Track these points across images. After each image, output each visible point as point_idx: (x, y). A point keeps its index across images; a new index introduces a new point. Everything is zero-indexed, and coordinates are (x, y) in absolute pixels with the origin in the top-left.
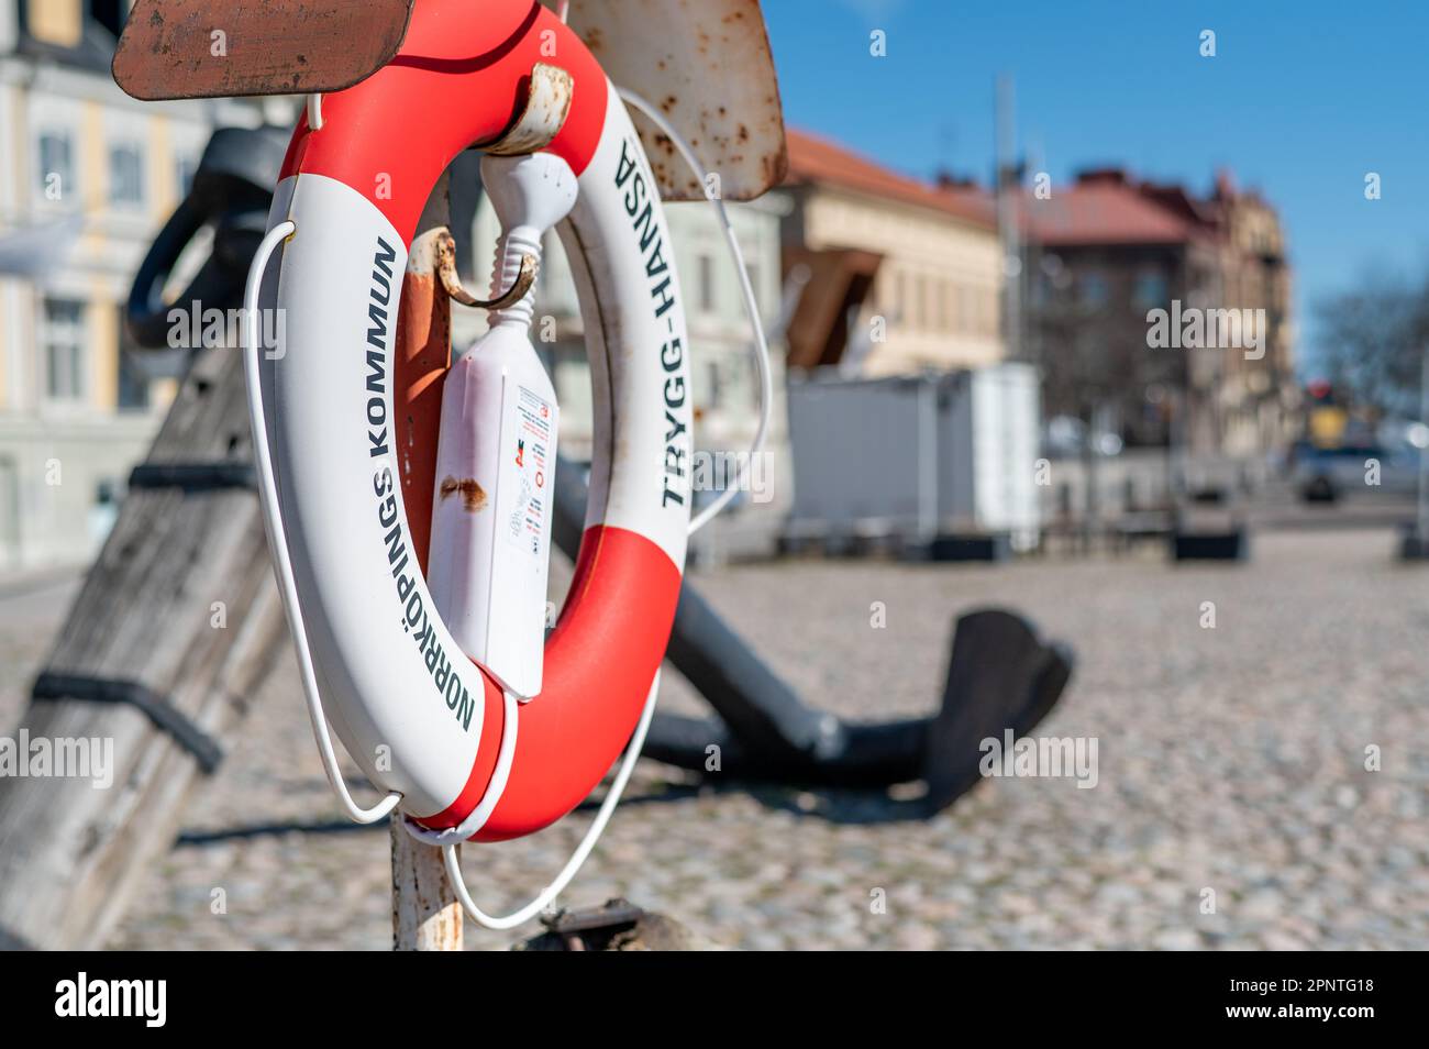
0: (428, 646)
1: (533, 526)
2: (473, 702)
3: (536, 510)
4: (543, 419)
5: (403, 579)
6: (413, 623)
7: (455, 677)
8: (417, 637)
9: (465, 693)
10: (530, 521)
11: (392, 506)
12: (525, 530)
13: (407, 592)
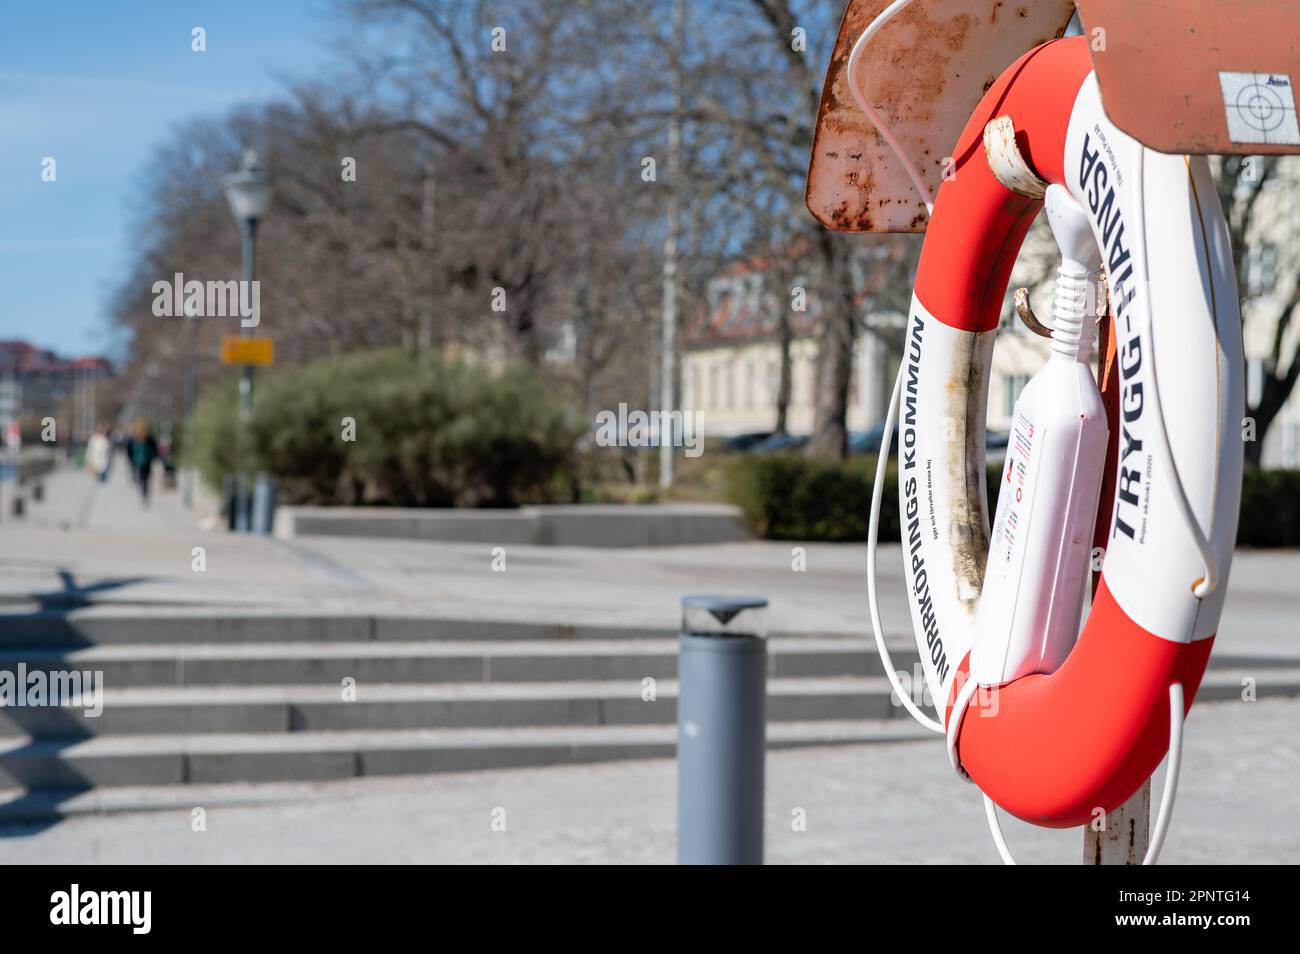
0: (925, 611)
1: (1009, 535)
2: (948, 667)
3: (1013, 522)
4: (1028, 438)
5: (915, 558)
6: (919, 590)
7: (939, 641)
8: (921, 601)
9: (944, 657)
10: (1008, 532)
11: (914, 505)
12: (1004, 538)
13: (918, 568)
